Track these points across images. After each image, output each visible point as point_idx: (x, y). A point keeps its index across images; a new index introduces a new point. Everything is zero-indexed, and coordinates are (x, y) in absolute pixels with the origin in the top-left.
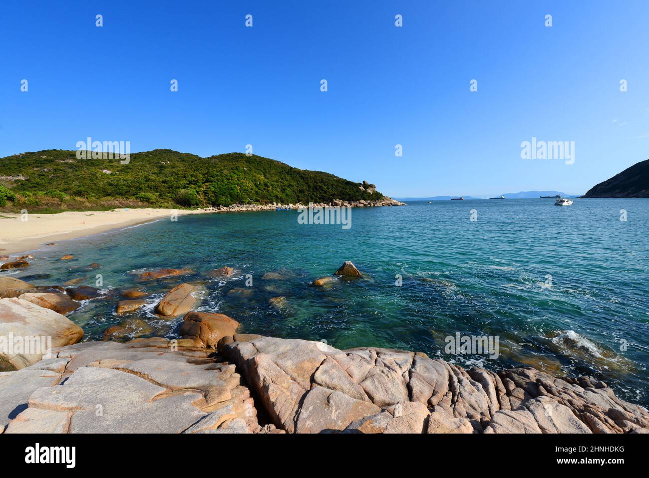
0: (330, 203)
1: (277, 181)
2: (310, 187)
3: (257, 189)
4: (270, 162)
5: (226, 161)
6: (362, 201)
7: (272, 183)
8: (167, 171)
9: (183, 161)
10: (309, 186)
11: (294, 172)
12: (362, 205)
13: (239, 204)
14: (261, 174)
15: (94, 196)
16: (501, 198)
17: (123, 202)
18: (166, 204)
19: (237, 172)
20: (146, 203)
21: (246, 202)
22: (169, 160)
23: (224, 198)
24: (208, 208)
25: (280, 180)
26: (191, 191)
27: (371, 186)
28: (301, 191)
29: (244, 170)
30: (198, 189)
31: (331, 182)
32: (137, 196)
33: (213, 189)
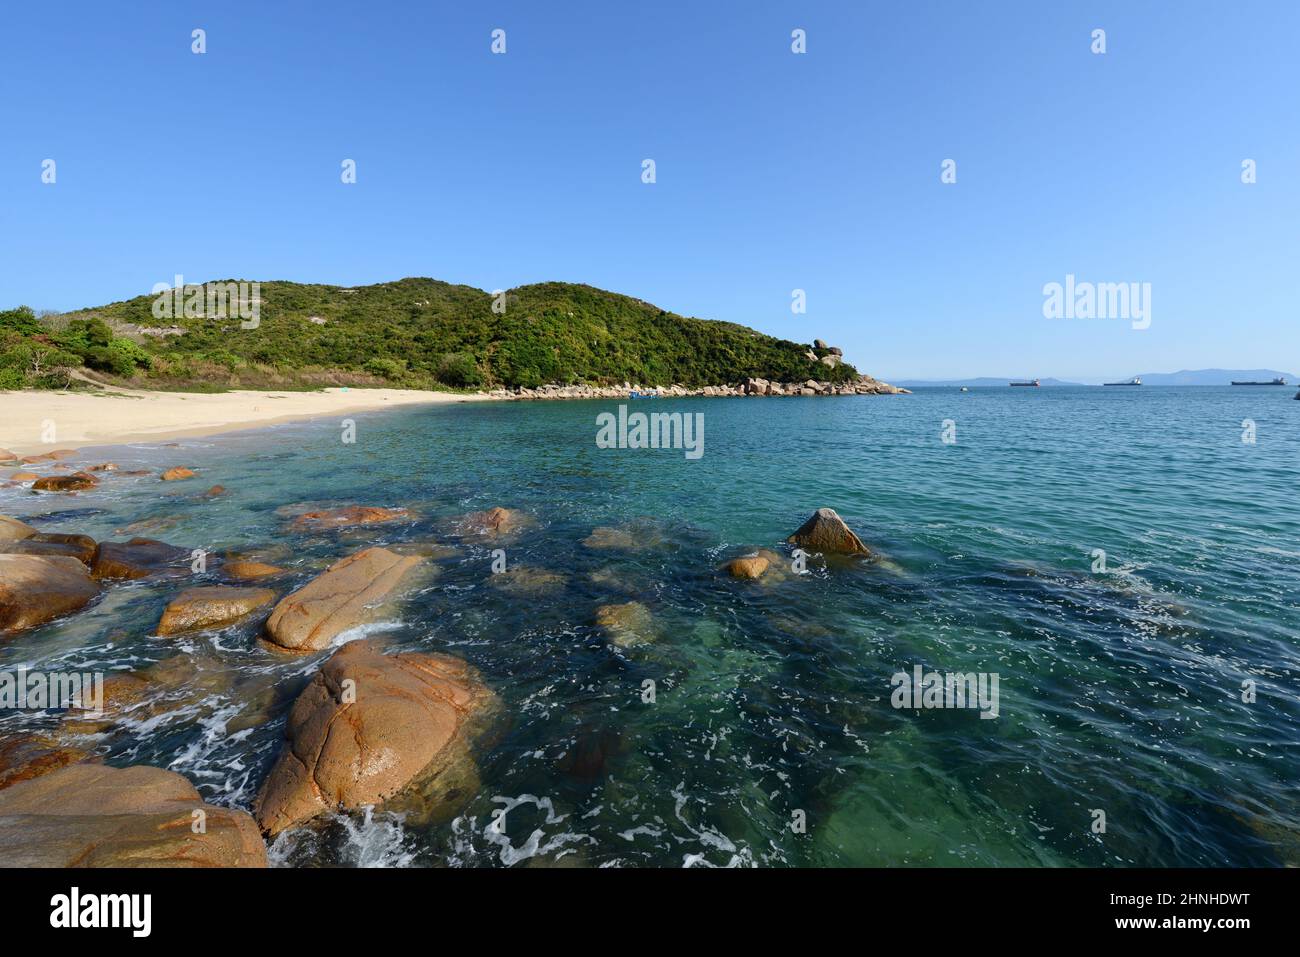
0: (743, 386)
1: (632, 340)
2: (702, 352)
3: (593, 356)
4: (621, 301)
5: (533, 299)
6: (811, 383)
7: (624, 342)
8: (423, 319)
9: (455, 300)
10: (699, 351)
11: (668, 322)
12: (812, 392)
13: (557, 384)
14: (601, 325)
15: (290, 364)
16: (1133, 384)
17: (341, 375)
18: (419, 382)
19: (553, 320)
20: (382, 379)
21: (571, 381)
22: (428, 299)
23: (527, 373)
24: (496, 392)
25: (640, 337)
26: (466, 357)
27: (832, 351)
28: (682, 360)
29: (568, 317)
30: (478, 354)
31: (744, 343)
32: (367, 364)
33: (507, 353)
